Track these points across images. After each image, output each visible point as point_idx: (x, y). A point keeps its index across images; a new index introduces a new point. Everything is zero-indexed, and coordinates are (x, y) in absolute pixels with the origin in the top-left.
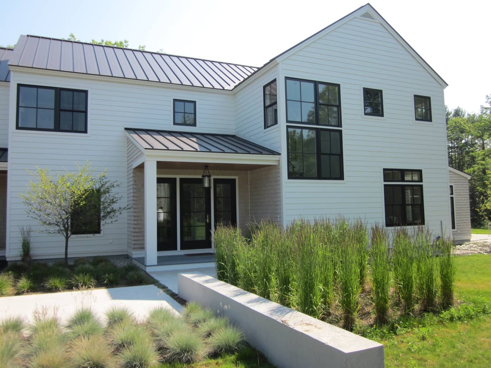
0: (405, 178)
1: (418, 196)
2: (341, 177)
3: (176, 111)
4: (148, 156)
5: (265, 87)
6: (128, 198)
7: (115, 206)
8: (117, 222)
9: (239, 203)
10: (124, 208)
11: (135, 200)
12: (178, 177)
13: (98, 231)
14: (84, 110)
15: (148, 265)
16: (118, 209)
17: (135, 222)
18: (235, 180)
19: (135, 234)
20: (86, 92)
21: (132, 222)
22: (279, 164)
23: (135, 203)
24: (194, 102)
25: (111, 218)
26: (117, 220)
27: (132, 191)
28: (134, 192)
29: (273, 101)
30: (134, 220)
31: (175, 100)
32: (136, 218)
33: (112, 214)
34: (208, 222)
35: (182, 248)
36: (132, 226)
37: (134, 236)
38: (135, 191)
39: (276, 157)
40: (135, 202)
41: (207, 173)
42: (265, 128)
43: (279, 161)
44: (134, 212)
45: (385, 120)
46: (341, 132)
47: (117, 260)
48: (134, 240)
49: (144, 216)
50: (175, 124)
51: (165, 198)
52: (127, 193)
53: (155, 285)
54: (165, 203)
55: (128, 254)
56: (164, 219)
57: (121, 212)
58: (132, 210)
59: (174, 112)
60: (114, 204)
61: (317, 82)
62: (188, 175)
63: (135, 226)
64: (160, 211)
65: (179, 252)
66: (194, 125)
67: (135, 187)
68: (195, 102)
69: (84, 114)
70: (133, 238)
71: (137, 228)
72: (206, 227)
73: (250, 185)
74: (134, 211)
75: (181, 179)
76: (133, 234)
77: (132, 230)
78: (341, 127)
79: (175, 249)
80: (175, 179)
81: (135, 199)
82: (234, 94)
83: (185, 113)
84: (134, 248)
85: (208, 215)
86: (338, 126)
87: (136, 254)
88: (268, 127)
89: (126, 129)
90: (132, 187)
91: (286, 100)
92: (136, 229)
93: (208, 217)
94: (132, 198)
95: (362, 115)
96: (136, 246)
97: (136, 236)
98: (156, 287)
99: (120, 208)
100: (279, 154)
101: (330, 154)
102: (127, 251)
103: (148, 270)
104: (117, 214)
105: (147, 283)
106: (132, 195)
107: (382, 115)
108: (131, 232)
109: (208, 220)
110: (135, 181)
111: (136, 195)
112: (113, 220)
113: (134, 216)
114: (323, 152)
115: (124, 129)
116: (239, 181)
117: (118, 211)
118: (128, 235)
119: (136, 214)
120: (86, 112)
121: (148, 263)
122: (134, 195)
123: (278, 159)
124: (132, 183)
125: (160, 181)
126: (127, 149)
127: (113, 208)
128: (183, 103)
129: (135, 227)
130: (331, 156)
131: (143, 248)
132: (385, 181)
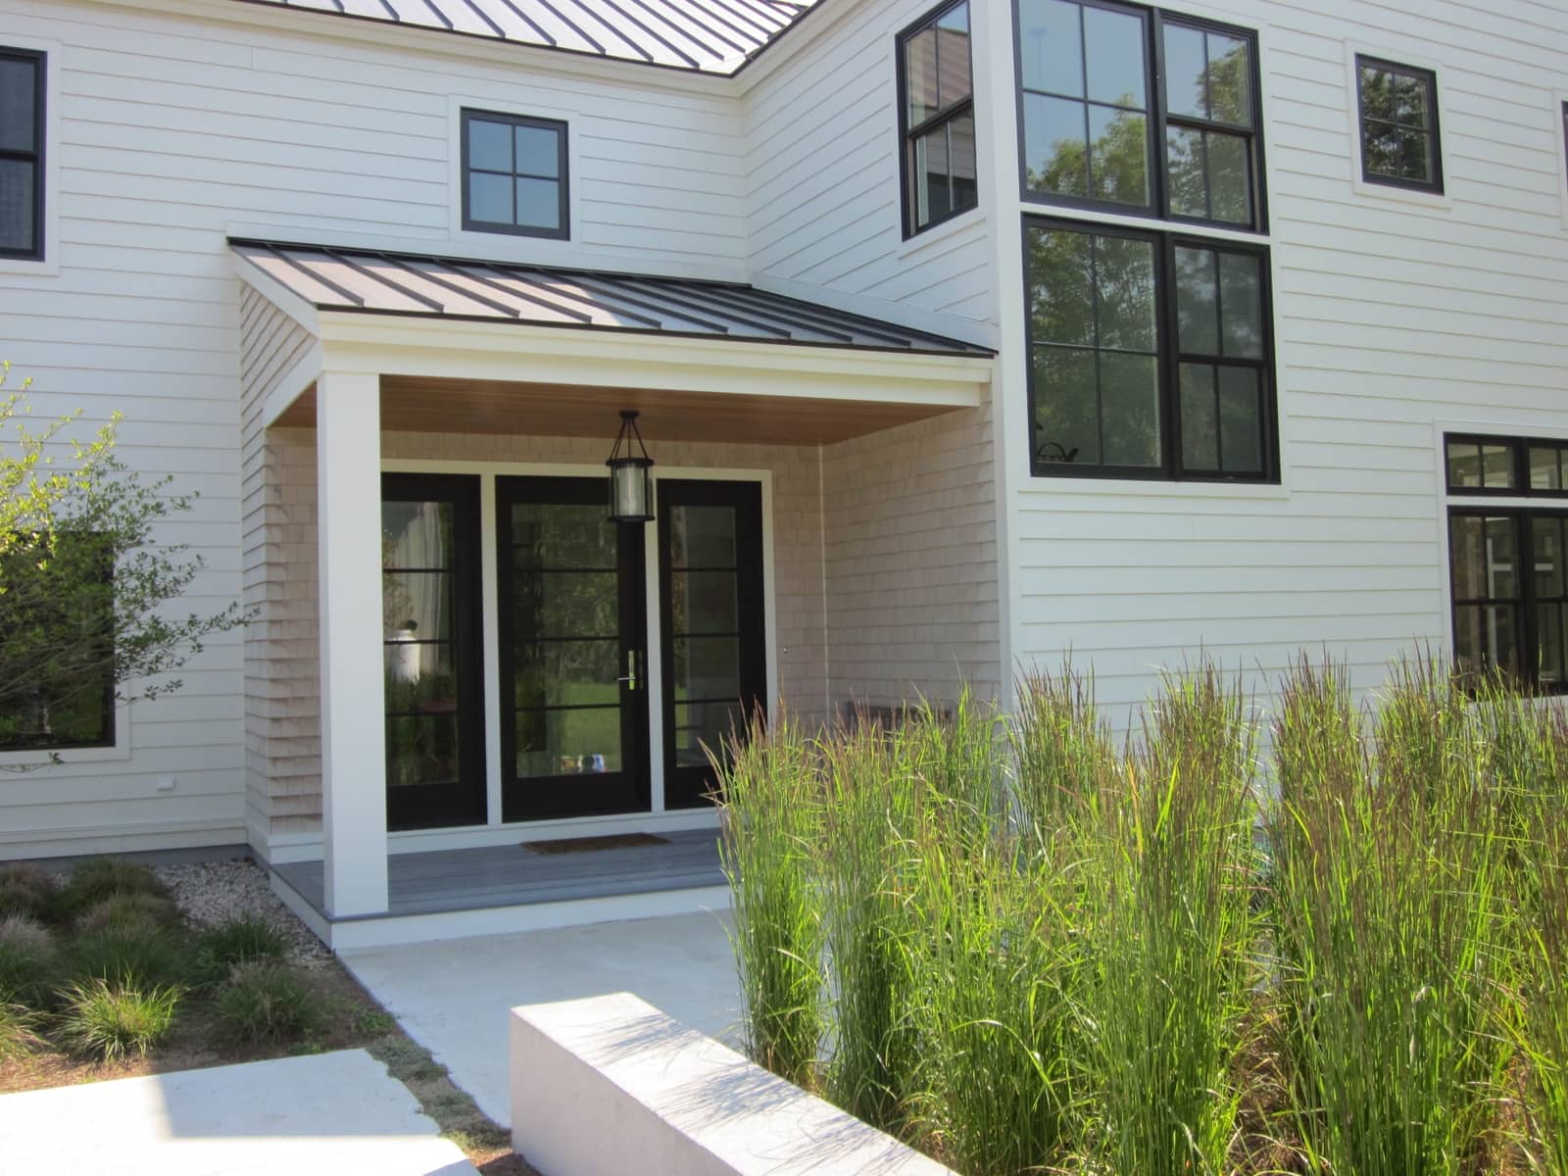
0: (1533, 479)
1: (1549, 567)
2: (1267, 470)
3: (473, 165)
4: (335, 346)
5: (902, 39)
6: (245, 572)
7: (170, 612)
8: (178, 692)
9: (778, 595)
10: (215, 622)
11: (281, 584)
12: (489, 472)
13: (105, 737)
14: (29, 148)
15: (338, 914)
16: (184, 625)
17: (282, 692)
18: (756, 487)
19: (283, 751)
20: (36, 60)
21: (268, 690)
22: (987, 403)
23: (279, 597)
24: (561, 127)
25: (151, 671)
26: (178, 684)
27: (261, 536)
28: (269, 544)
29: (952, 98)
30: (274, 681)
31: (469, 114)
32: (284, 672)
33: (155, 650)
34: (632, 686)
35: (509, 815)
36: (266, 710)
37: (275, 759)
38: (277, 535)
39: (973, 370)
40: (278, 594)
41: (631, 447)
42: (906, 235)
43: (985, 387)
44: (274, 642)
45: (1449, 210)
46: (1262, 254)
47: (197, 874)
48: (274, 779)
49: (317, 658)
50: (469, 224)
51: (427, 571)
52: (240, 552)
53: (377, 1055)
54: (424, 595)
55: (251, 842)
56: (422, 674)
57: (201, 640)
58: (263, 632)
59: (467, 170)
60: (163, 602)
61: (1156, 12)
62: (540, 460)
63: (280, 711)
64: (406, 635)
65: (497, 832)
66: (563, 232)
67: (277, 517)
68: (565, 123)
69: (28, 167)
70: (271, 770)
71: (288, 719)
72: (622, 713)
73: (826, 511)
74: (275, 635)
75: (502, 482)
76: (271, 750)
77: (267, 729)
78: (1265, 230)
79: (479, 816)
80: (474, 481)
81: (278, 574)
82: (744, 95)
83: (515, 175)
84: (274, 818)
85: (631, 653)
86: (1251, 228)
87: (283, 848)
88: (920, 230)
89: (234, 242)
90: (260, 518)
91: (1020, 91)
92: (285, 724)
93: (631, 661)
94: (261, 574)
95: (1352, 182)
96: (287, 809)
97: (286, 759)
98: (382, 1067)
99: (192, 623)
100: (990, 353)
101: (1217, 361)
102: (245, 829)
103: (342, 939)
104: (182, 649)
105: (331, 1039)
106: (262, 556)
107: (1437, 187)
108: (263, 738)
109: (632, 675)
110: (277, 488)
111: (283, 560)
112: (159, 680)
113: (275, 661)
114: (1184, 347)
115: (224, 241)
116: (776, 494)
117: (183, 633)
118: (247, 749)
119: (282, 653)
120: (35, 158)
121: (342, 901)
122: (273, 560)
123: (980, 377)
124: (261, 499)
125: (397, 489)
126: (238, 336)
127: (156, 622)
128: (509, 128)
129: (278, 715)
130: (1222, 369)
131: (313, 815)
132: (1452, 490)
